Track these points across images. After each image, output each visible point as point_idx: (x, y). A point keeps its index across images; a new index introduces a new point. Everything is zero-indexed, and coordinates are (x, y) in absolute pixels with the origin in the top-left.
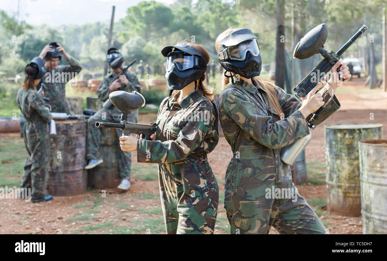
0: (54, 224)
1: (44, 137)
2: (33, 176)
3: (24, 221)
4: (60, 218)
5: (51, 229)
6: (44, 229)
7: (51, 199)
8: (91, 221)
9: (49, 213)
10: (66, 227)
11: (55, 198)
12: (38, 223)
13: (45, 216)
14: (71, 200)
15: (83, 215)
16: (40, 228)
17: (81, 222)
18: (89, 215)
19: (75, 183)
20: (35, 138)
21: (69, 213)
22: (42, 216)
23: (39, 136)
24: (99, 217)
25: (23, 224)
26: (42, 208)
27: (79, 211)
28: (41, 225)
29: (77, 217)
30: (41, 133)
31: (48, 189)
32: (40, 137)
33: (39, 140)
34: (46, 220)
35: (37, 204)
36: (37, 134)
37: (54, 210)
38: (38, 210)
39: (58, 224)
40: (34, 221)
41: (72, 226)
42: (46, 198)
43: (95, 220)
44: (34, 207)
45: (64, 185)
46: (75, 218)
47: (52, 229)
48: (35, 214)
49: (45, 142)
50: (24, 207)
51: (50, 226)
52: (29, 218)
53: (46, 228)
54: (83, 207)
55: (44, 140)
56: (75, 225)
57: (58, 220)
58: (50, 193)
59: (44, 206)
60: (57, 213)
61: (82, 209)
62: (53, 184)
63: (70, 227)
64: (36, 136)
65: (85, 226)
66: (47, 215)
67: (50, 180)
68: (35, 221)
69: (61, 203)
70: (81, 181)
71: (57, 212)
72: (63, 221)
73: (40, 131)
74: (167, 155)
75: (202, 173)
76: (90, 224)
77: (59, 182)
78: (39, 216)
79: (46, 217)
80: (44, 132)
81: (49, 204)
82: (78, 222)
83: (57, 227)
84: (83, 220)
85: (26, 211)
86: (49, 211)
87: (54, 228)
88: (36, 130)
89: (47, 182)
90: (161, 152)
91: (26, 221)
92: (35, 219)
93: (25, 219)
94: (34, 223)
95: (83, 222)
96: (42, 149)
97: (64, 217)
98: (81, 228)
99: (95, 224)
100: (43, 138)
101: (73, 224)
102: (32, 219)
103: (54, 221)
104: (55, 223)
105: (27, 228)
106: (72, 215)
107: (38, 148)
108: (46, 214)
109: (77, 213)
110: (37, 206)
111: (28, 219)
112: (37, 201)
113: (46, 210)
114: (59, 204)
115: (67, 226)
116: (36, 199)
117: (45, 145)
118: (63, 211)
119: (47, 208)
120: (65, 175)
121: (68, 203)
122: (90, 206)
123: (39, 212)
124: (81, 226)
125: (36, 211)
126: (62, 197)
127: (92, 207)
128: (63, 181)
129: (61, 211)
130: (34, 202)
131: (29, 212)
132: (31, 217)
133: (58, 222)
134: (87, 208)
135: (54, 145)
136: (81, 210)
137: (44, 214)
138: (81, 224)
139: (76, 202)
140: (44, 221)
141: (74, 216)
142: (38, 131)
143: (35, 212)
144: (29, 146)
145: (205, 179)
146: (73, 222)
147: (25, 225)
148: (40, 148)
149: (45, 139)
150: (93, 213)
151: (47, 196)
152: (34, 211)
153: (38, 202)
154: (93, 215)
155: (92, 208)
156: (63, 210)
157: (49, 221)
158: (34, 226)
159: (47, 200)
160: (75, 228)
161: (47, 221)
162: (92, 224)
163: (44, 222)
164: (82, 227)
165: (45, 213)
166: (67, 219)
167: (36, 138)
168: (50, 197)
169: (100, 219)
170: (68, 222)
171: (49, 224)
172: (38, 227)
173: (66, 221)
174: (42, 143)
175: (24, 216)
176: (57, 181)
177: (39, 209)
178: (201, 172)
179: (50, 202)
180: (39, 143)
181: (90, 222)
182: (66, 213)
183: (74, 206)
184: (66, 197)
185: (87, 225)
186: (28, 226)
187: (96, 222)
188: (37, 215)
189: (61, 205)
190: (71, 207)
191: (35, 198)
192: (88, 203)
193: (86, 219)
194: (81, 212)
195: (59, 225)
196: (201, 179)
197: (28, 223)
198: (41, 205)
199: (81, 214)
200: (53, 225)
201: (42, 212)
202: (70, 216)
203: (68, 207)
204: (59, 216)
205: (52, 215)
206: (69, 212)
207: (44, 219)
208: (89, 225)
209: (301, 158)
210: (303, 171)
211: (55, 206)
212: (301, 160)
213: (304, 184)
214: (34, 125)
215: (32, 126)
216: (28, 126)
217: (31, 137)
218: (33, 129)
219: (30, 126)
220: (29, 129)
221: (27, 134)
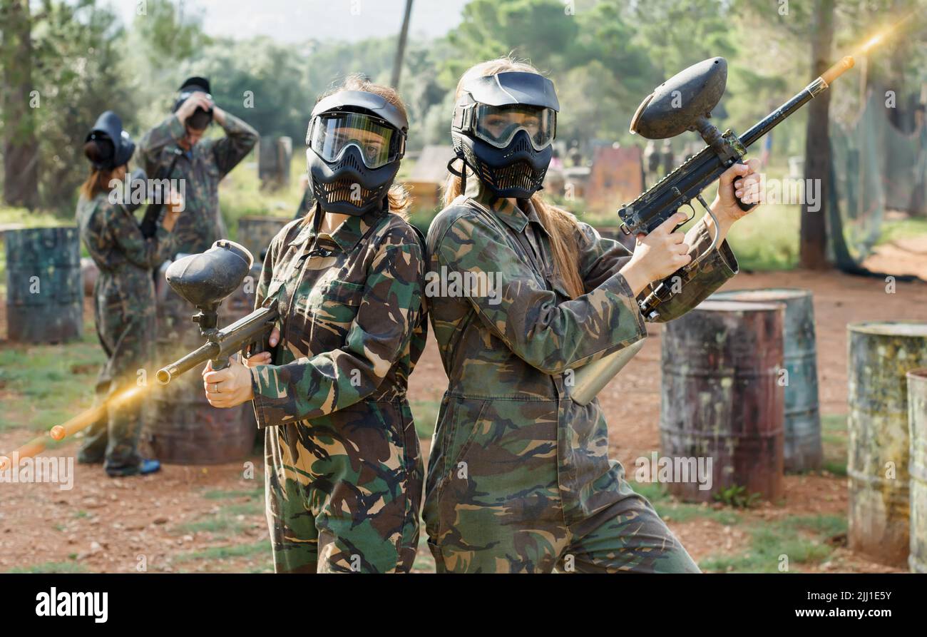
0: (139, 536)
1: (142, 312)
3: (70, 521)
4: (160, 522)
5: (127, 548)
6: (110, 547)
7: (156, 471)
8: (234, 533)
9: (138, 505)
10: (168, 546)
11: (168, 469)
12: (102, 530)
13: (124, 514)
14: (204, 477)
15: (218, 517)
16: (101, 544)
17: (209, 534)
18: (232, 518)
19: (221, 434)
20: (119, 313)
21: (187, 510)
22: (118, 512)
23: (129, 308)
24: (256, 524)
25: (65, 531)
26: (126, 492)
27: (213, 505)
28: (108, 535)
29: (206, 520)
30: (135, 301)
31: (153, 443)
32: (131, 312)
33: (129, 319)
34: (122, 524)
35: (117, 482)
36: (125, 304)
37: (153, 499)
38: (114, 497)
39: (150, 536)
40: (92, 525)
41: (180, 544)
42: (144, 466)
43: (243, 533)
44: (107, 488)
45: (192, 436)
46: (196, 522)
47: (131, 548)
48: (105, 506)
49: (144, 325)
50: (84, 487)
51: (126, 541)
52: (83, 515)
53: (117, 545)
54: (224, 495)
55: (141, 318)
56: (189, 541)
57: (153, 526)
58: (159, 455)
59: (134, 489)
60: (157, 507)
61: (221, 500)
62: (165, 433)
63: (175, 545)
64: (121, 308)
65: (213, 545)
66: (131, 512)
67: (159, 421)
68: (97, 524)
69: (177, 482)
71: (158, 504)
72: (164, 529)
73: (132, 296)
74: (336, 394)
75: (395, 430)
76: (226, 540)
77: (182, 429)
78: (113, 511)
79: (127, 516)
80: (142, 300)
81: (147, 483)
82: (200, 533)
83: (146, 544)
84: (211, 530)
85: (86, 497)
86: (140, 501)
87: (134, 545)
88: (123, 295)
89: (152, 427)
90: (318, 389)
91: (74, 523)
92: (96, 520)
93: (72, 519)
94: (92, 528)
96: (137, 341)
97: (171, 518)
98: (203, 551)
99: (239, 543)
100: (139, 315)
101: (188, 538)
102: (91, 518)
103: (141, 529)
104: (142, 535)
105: (71, 543)
106: (193, 514)
107: (126, 340)
108: (131, 508)
109: (204, 511)
110: (117, 487)
111: (82, 519)
112: (120, 472)
113: (136, 497)
114: (171, 483)
115: (169, 542)
116: (117, 468)
117: (143, 332)
118: (175, 504)
119: (138, 493)
120: (197, 411)
121: (194, 483)
122: (244, 495)
123: (116, 501)
124: (203, 546)
125: (110, 500)
126: (186, 469)
127: (248, 497)
128: (191, 426)
129: (168, 502)
130: (112, 476)
131: (92, 501)
132: (89, 513)
133: (152, 530)
134: (233, 500)
135: (174, 335)
136: (218, 505)
137: (125, 508)
138: (206, 540)
139: (215, 482)
140: (117, 526)
141: (196, 519)
142: (127, 297)
143: (105, 502)
145: (401, 447)
146: (187, 534)
147: (66, 535)
148: (132, 339)
149: (145, 316)
150: (243, 513)
151: (147, 461)
152: (104, 498)
153: (122, 476)
154: (241, 518)
155: (248, 501)
156: (176, 501)
157: (130, 526)
158: (88, 538)
159: (145, 473)
160: (188, 549)
161: (124, 528)
162: (234, 542)
163: (118, 529)
164: (205, 548)
165: (130, 504)
166: (176, 524)
167: (122, 315)
168: (154, 464)
169: (256, 531)
170: (176, 534)
171: (126, 534)
172: (97, 541)
173: (172, 531)
174: (137, 326)
175: (76, 509)
176: (177, 425)
177: (117, 494)
178: (392, 427)
179: (151, 478)
180: (129, 327)
181: (227, 536)
182: (179, 510)
183: (204, 492)
184: (193, 468)
185: (220, 544)
186: (72, 537)
187: (243, 537)
188: (108, 510)
189: (175, 487)
190: (196, 495)
191: (114, 465)
192: (242, 486)
193: (222, 527)
194: (217, 509)
195: (150, 540)
196: (392, 445)
197: (75, 529)
198: (127, 485)
199: (214, 514)
200: (136, 539)
201: (123, 503)
202: (185, 519)
203: (190, 494)
204: (159, 516)
205: (144, 513)
206: (187, 506)
207: (120, 520)
208: (225, 544)
209: (806, 404)
210: (811, 439)
211: (160, 487)
212: (806, 409)
213: (812, 473)
214: (118, 282)
215: (114, 285)
216: (104, 283)
217: (110, 312)
218: (114, 293)
219: (108, 285)
220: (105, 292)
221: (101, 305)
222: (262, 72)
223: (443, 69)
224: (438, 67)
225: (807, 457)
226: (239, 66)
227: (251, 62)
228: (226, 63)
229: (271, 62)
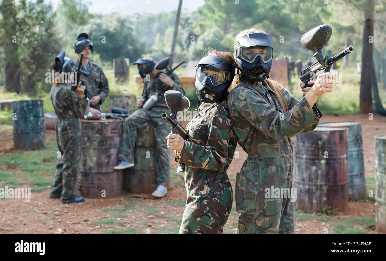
0: (77, 226)
1: (77, 135)
2: (65, 175)
3: (49, 221)
4: (86, 221)
5: (73, 231)
6: (66, 230)
7: (82, 201)
8: (116, 225)
9: (76, 214)
10: (90, 230)
11: (87, 200)
12: (62, 224)
13: (71, 217)
14: (102, 203)
15: (109, 219)
16: (63, 229)
17: (106, 225)
18: (115, 219)
19: (108, 186)
20: (67, 135)
21: (96, 216)
22: (68, 217)
23: (71, 133)
24: (125, 221)
25: (48, 224)
26: (71, 209)
27: (107, 214)
28: (65, 226)
29: (104, 220)
30: (74, 130)
31: (80, 190)
32: (72, 135)
33: (71, 138)
34: (70, 222)
35: (67, 205)
36: (69, 131)
37: (82, 212)
38: (66, 211)
39: (82, 226)
40: (58, 222)
41: (95, 229)
42: (77, 199)
43: (120, 225)
44: (63, 208)
45: (96, 186)
47: (75, 231)
48: (63, 214)
49: (77, 140)
50: (53, 207)
51: (73, 228)
52: (55, 218)
53: (69, 229)
54: (111, 210)
55: (76, 137)
56: (98, 228)
57: (83, 222)
58: (83, 194)
59: (74, 208)
60: (84, 215)
61: (110, 212)
62: (85, 185)
63: (93, 230)
64: (68, 133)
65: (108, 230)
66: (73, 217)
67: (83, 180)
68: (60, 221)
69: (91, 205)
70: (115, 184)
71: (84, 214)
72: (87, 223)
73: (72, 128)
74: (209, 161)
76: (114, 228)
77: (92, 184)
78: (66, 217)
79: (72, 219)
80: (76, 130)
81: (79, 206)
82: (102, 225)
83: (81, 229)
85: (55, 211)
86: (77, 213)
87: (76, 230)
88: (68, 128)
89: (80, 183)
90: (203, 157)
91: (51, 221)
92: (60, 220)
93: (50, 219)
94: (58, 223)
95: (107, 226)
96: (74, 147)
97: (90, 219)
99: (119, 229)
100: (75, 136)
101: (97, 227)
102: (58, 219)
103: (79, 223)
104: (79, 226)
105: (51, 229)
106: (99, 218)
107: (70, 146)
108: (73, 215)
109: (104, 216)
110: (67, 207)
111: (54, 220)
112: (67, 201)
113: (75, 211)
114: (89, 206)
115: (90, 228)
116: (66, 200)
117: (77, 143)
118: (91, 214)
119: (76, 209)
120: (98, 176)
121: (98, 206)
122: (119, 210)
123: (67, 213)
124: (104, 230)
125: (64, 212)
126: (94, 200)
127: (121, 211)
128: (96, 182)
129: (88, 213)
130: (64, 203)
131: (57, 213)
132: (57, 218)
133: (83, 224)
134: (115, 212)
135: (88, 144)
136: (109, 214)
137: (71, 215)
138: (105, 228)
139: (107, 205)
140: (68, 222)
141: (100, 220)
142: (70, 129)
143: (62, 213)
144: (60, 143)
146: (97, 225)
147: (48, 226)
148: (72, 146)
149: (77, 136)
150: (119, 217)
151: (78, 197)
152: (62, 211)
153: (68, 203)
154: (119, 219)
155: (121, 212)
156: (91, 212)
157: (74, 222)
158: (57, 227)
159: (78, 202)
160: (98, 231)
161: (71, 223)
162: (116, 228)
163: (69, 224)
164: (105, 231)
165: (73, 214)
166: (92, 222)
167: (68, 136)
168: (81, 198)
169: (125, 224)
170: (93, 225)
171: (73, 225)
172: (61, 228)
173: (91, 224)
174: (74, 140)
175: (51, 216)
176: (90, 182)
177: (67, 210)
179: (80, 204)
180: (71, 141)
181: (114, 226)
182: (93, 216)
183: (103, 209)
184: (97, 200)
185: (111, 229)
186: (51, 227)
187: (120, 226)
188: (64, 216)
189: (90, 207)
190: (99, 210)
191: (65, 198)
192: (118, 207)
193: (112, 223)
194: (109, 215)
195: (82, 228)
197: (52, 223)
198: (71, 207)
199: (108, 218)
200: (77, 227)
201: (70, 214)
202: (96, 219)
203: (97, 210)
204: (85, 218)
205: (79, 217)
206: (96, 215)
207: (69, 220)
208: (113, 229)
209: (359, 171)
210: (361, 186)
211: (84, 207)
212: (359, 173)
213: (361, 201)
214: (66, 123)
215: (64, 123)
216: (60, 123)
217: (63, 135)
218: (65, 127)
219: (62, 124)
220: (61, 126)
221: (59, 132)
222: (115, 29)
223: (196, 26)
224: (194, 25)
225: (359, 194)
226: (104, 27)
227: (110, 25)
228: (99, 25)
229: (119, 25)
